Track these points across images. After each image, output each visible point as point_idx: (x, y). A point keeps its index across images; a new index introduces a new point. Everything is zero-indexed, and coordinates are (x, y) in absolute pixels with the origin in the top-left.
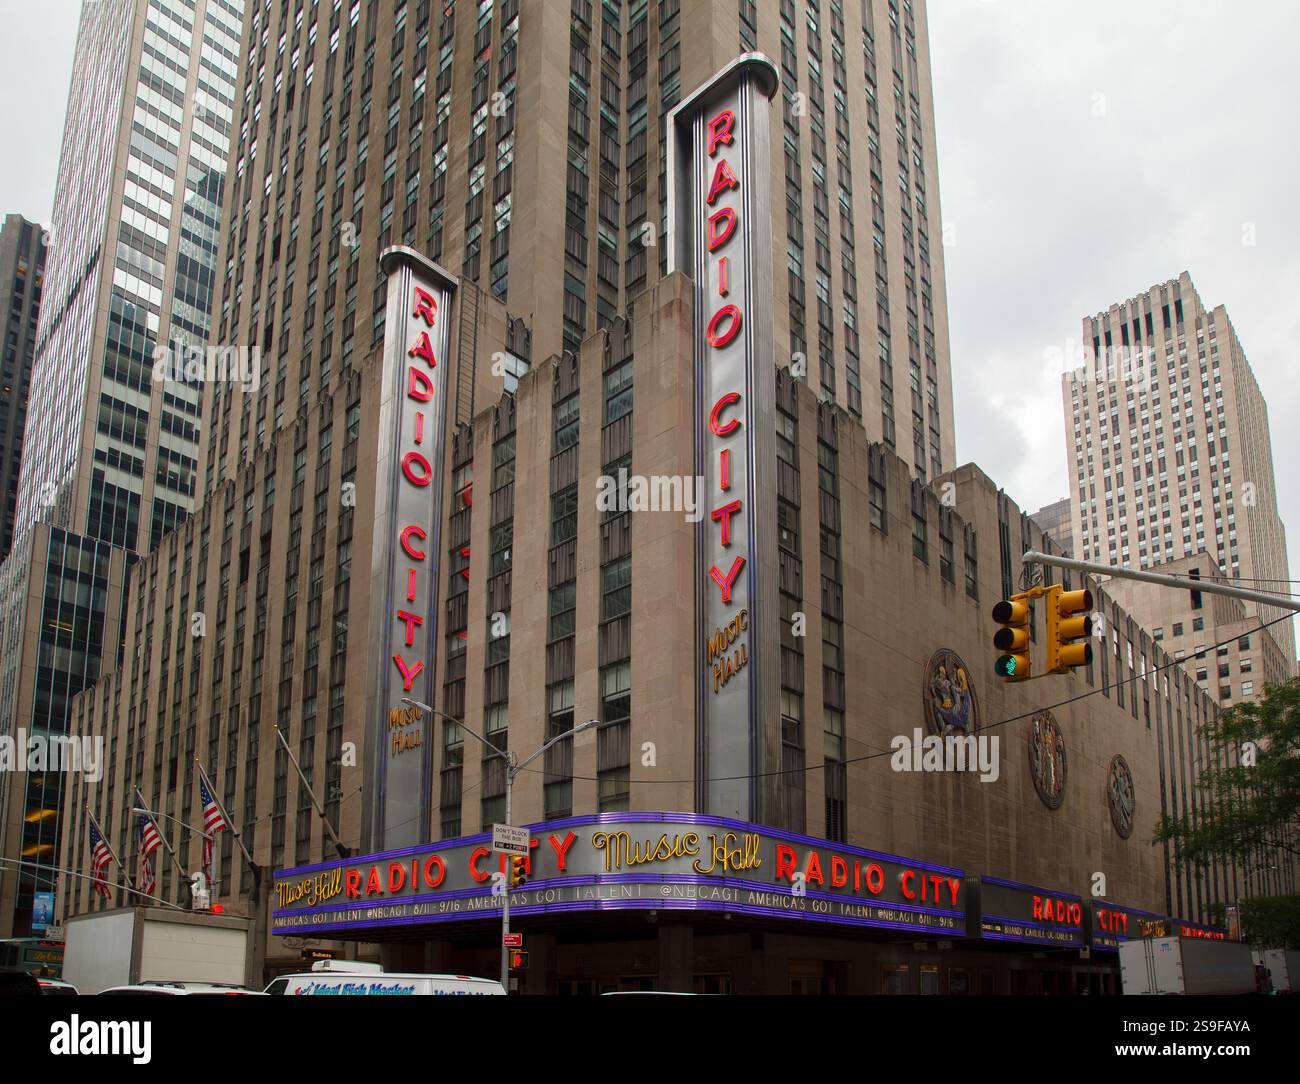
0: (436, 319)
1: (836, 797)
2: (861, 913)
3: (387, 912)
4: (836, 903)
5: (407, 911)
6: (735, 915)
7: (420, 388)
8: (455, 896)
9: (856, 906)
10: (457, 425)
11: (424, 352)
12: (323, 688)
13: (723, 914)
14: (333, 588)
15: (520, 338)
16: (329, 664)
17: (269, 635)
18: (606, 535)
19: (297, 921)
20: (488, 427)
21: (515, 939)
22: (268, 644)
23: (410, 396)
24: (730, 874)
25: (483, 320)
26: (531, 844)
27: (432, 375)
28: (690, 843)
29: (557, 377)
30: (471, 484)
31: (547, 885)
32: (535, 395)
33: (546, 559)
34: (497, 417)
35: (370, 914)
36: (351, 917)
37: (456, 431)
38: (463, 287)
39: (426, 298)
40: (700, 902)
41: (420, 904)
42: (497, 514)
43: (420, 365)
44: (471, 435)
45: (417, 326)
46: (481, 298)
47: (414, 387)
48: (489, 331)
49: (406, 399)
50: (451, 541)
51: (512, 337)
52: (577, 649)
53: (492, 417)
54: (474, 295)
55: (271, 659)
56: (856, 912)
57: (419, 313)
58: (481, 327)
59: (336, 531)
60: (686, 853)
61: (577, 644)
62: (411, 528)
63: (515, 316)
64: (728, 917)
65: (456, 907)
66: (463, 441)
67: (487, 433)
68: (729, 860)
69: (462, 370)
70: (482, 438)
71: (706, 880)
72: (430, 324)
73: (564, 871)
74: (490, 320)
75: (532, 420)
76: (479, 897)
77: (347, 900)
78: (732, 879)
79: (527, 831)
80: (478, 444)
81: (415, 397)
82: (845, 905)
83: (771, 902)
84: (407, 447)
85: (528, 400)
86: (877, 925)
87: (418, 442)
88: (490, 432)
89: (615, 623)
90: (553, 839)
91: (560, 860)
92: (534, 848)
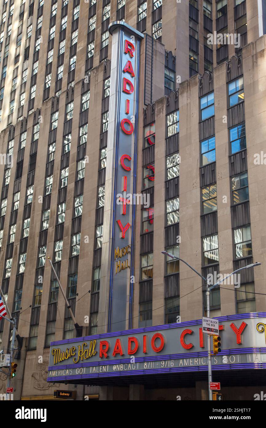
0: (134, 54)
3: (126, 367)
5: (140, 366)
7: (128, 88)
8: (171, 357)
10: (145, 104)
11: (129, 70)
12: (67, 235)
14: (74, 183)
15: (171, 61)
16: (71, 223)
17: (34, 206)
18: (232, 161)
19: (65, 373)
20: (163, 107)
21: (217, 386)
22: (33, 210)
23: (123, 92)
25: (155, 54)
26: (219, 328)
27: (133, 81)
29: (201, 84)
30: (155, 133)
32: (189, 92)
33: (198, 172)
34: (168, 102)
35: (114, 368)
36: (102, 370)
37: (145, 107)
38: (146, 39)
39: (130, 44)
41: (148, 362)
42: (169, 149)
43: (127, 76)
44: (153, 110)
45: (126, 58)
46: (154, 43)
47: (125, 87)
48: (158, 59)
49: (122, 93)
50: (143, 161)
51: (167, 60)
52: (218, 218)
53: (165, 102)
54: (151, 42)
55: (35, 219)
57: (127, 52)
58: (154, 57)
59: (76, 154)
61: (218, 215)
62: (125, 156)
63: (168, 50)
65: (171, 364)
66: (149, 113)
67: (163, 109)
69: (147, 78)
70: (160, 112)
72: (131, 57)
73: (240, 344)
74: (158, 54)
75: (187, 104)
76: (186, 358)
77: (100, 360)
79: (217, 321)
80: (157, 115)
81: (126, 92)
84: (123, 116)
85: (185, 94)
87: (127, 113)
88: (164, 109)
89: (240, 206)
90: (232, 326)
91: (238, 338)
92: (221, 330)
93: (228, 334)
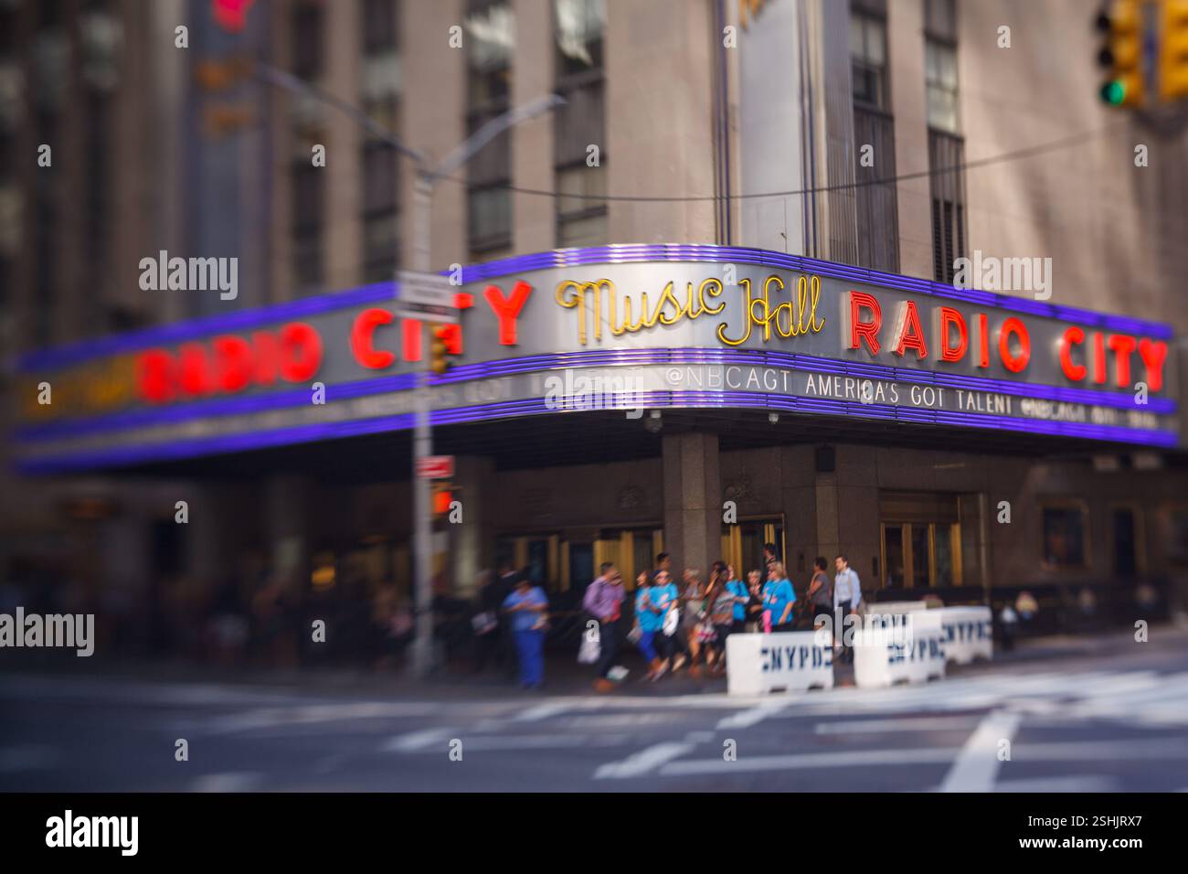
1: (948, 198)
2: (993, 406)
4: (951, 390)
6: (784, 415)
9: (983, 394)
13: (765, 414)
21: (440, 468)
24: (776, 346)
26: (459, 302)
28: (711, 296)
31: (488, 372)
40: (728, 393)
56: (984, 405)
60: (704, 312)
64: (774, 419)
68: (773, 321)
71: (739, 355)
73: (511, 345)
78: (778, 354)
82: (966, 392)
83: (842, 390)
86: (1021, 427)
90: (494, 294)
91: (507, 329)
92: (464, 309)
93: (485, 319)
